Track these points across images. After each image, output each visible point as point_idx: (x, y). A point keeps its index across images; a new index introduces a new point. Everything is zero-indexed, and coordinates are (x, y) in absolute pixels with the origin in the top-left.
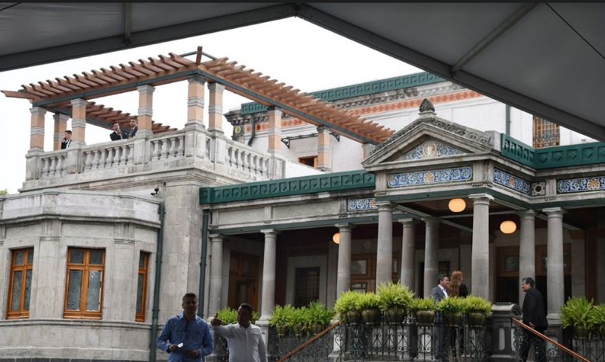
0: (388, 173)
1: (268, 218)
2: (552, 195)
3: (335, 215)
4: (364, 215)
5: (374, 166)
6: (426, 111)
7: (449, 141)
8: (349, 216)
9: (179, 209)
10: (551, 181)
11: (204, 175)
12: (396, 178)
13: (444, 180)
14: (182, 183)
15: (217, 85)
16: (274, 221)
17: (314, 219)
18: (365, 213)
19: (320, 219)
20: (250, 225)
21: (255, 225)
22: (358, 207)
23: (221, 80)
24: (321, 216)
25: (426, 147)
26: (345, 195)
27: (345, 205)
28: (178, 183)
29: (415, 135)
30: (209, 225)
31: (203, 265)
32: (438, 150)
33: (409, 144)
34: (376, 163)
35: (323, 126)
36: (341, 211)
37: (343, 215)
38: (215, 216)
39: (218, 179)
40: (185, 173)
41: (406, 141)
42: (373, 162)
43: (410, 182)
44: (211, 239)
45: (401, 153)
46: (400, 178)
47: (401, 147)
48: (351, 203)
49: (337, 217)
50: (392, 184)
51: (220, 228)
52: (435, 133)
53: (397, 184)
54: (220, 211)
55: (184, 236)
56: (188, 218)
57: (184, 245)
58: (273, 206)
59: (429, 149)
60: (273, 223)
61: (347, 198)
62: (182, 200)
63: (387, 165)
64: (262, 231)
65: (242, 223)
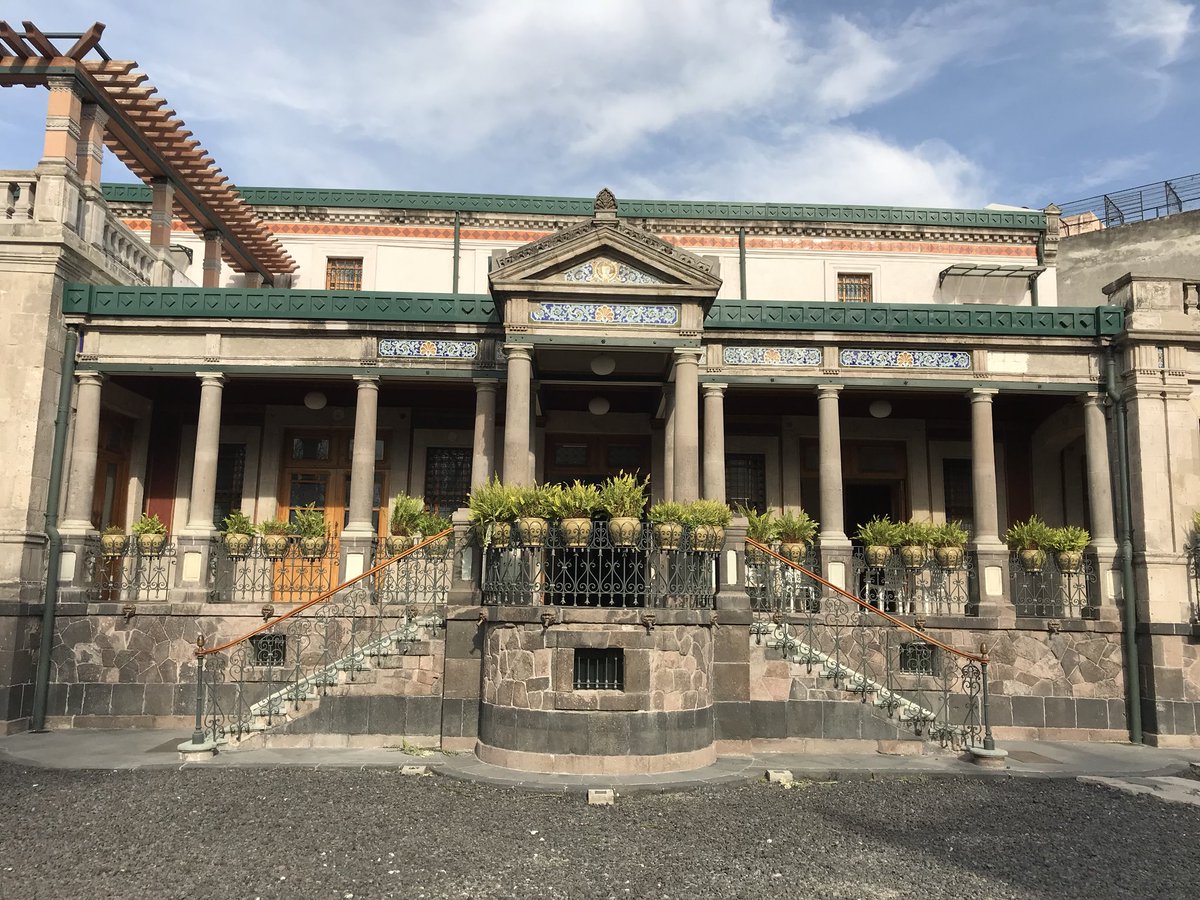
0: (534, 297)
1: (214, 352)
2: (716, 365)
3: (353, 360)
4: (410, 366)
5: (512, 284)
6: (606, 210)
7: (647, 260)
8: (381, 365)
9: (17, 316)
10: (715, 346)
11: (76, 261)
12: (545, 308)
13: (630, 320)
14: (29, 267)
15: (98, 109)
16: (224, 358)
17: (311, 363)
18: (412, 362)
19: (324, 364)
20: (172, 361)
21: (182, 362)
22: (398, 352)
23: (105, 101)
24: (326, 360)
25: (600, 265)
26: (379, 328)
27: (375, 346)
28: (19, 267)
29: (587, 244)
30: (77, 353)
31: (62, 425)
32: (621, 273)
33: (576, 257)
34: (515, 278)
35: (217, 229)
36: (366, 353)
37: (368, 363)
38: (91, 338)
39: (94, 274)
40: (41, 249)
41: (573, 250)
42: (508, 276)
43: (571, 317)
44: (78, 379)
45: (558, 268)
46: (553, 309)
47: (561, 259)
48: (384, 343)
49: (358, 364)
50: (537, 316)
51: (101, 360)
52: (624, 245)
53: (547, 318)
54: (104, 330)
55: (31, 367)
56: (41, 335)
57: (28, 384)
58: (225, 333)
59: (605, 270)
60: (222, 362)
61: (380, 335)
62: (27, 300)
63: (537, 284)
64: (198, 374)
65: (155, 357)
